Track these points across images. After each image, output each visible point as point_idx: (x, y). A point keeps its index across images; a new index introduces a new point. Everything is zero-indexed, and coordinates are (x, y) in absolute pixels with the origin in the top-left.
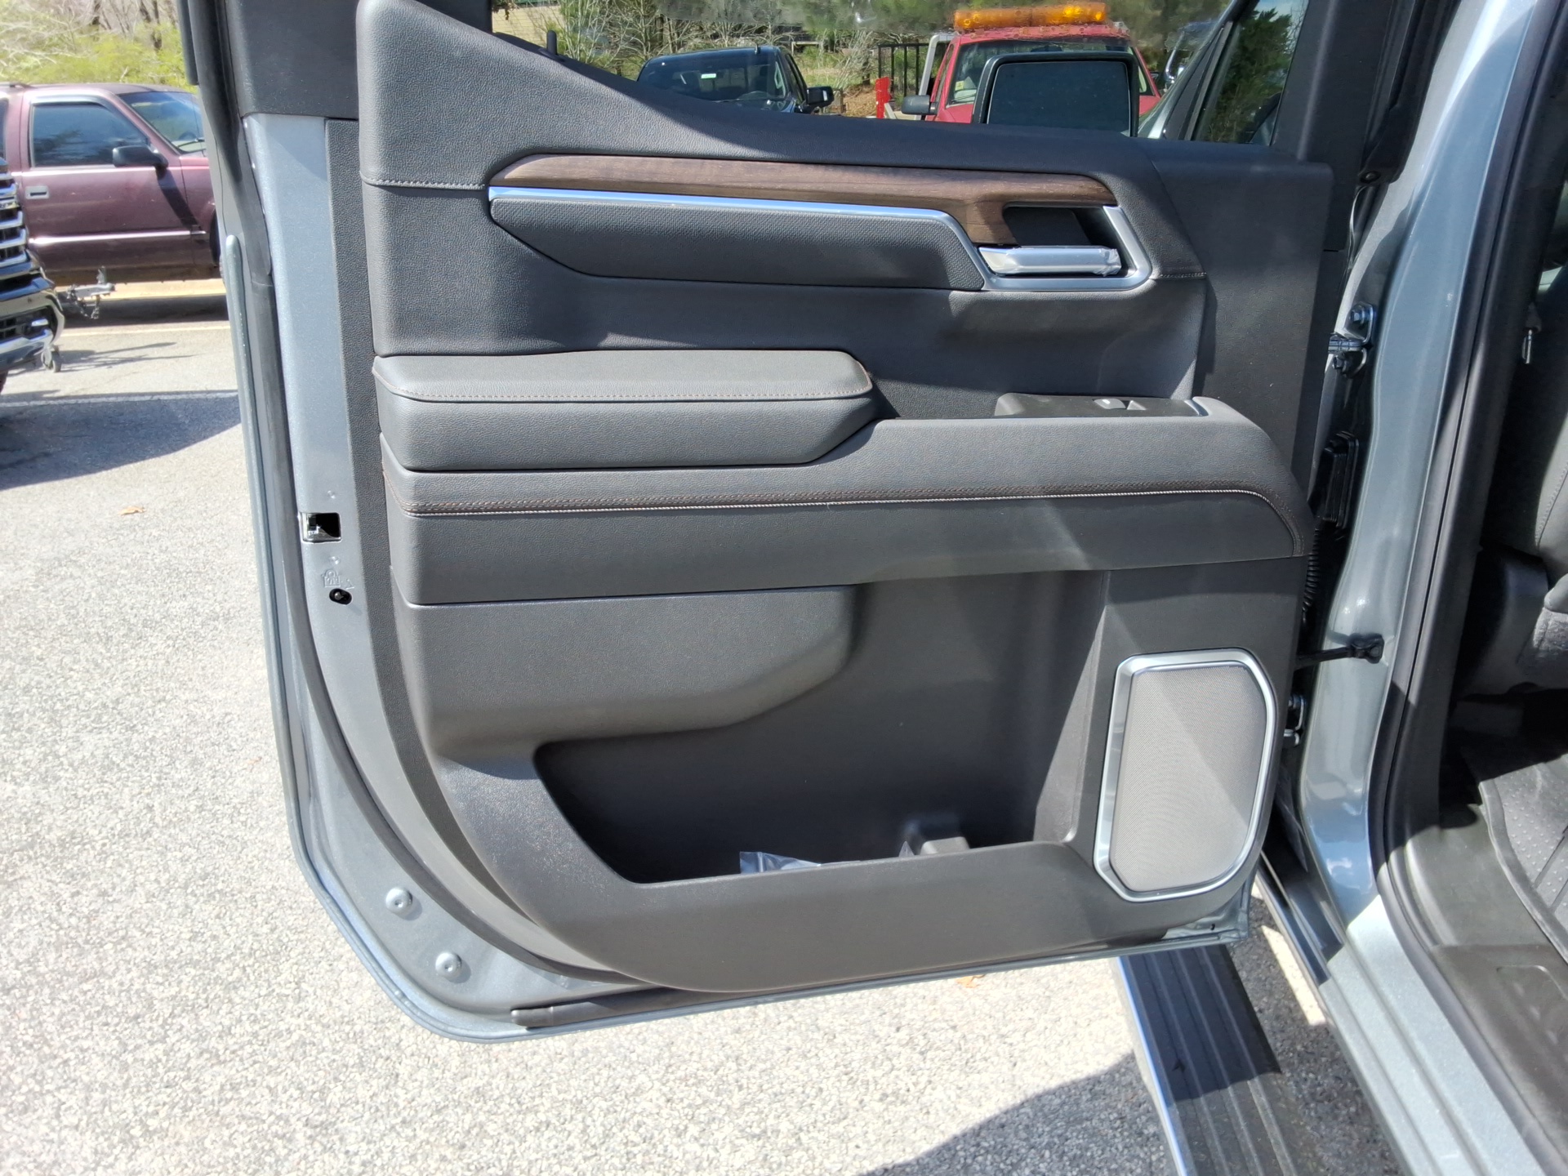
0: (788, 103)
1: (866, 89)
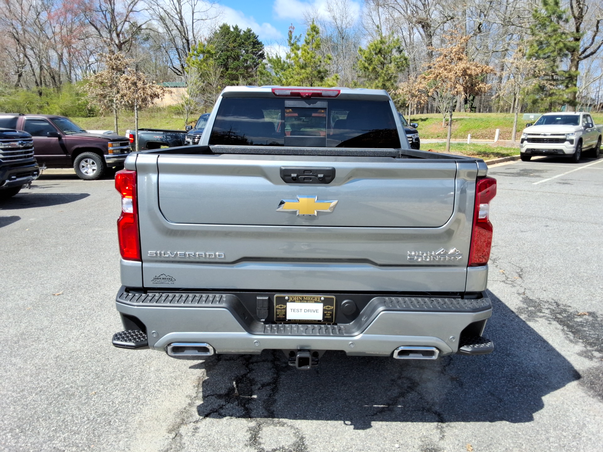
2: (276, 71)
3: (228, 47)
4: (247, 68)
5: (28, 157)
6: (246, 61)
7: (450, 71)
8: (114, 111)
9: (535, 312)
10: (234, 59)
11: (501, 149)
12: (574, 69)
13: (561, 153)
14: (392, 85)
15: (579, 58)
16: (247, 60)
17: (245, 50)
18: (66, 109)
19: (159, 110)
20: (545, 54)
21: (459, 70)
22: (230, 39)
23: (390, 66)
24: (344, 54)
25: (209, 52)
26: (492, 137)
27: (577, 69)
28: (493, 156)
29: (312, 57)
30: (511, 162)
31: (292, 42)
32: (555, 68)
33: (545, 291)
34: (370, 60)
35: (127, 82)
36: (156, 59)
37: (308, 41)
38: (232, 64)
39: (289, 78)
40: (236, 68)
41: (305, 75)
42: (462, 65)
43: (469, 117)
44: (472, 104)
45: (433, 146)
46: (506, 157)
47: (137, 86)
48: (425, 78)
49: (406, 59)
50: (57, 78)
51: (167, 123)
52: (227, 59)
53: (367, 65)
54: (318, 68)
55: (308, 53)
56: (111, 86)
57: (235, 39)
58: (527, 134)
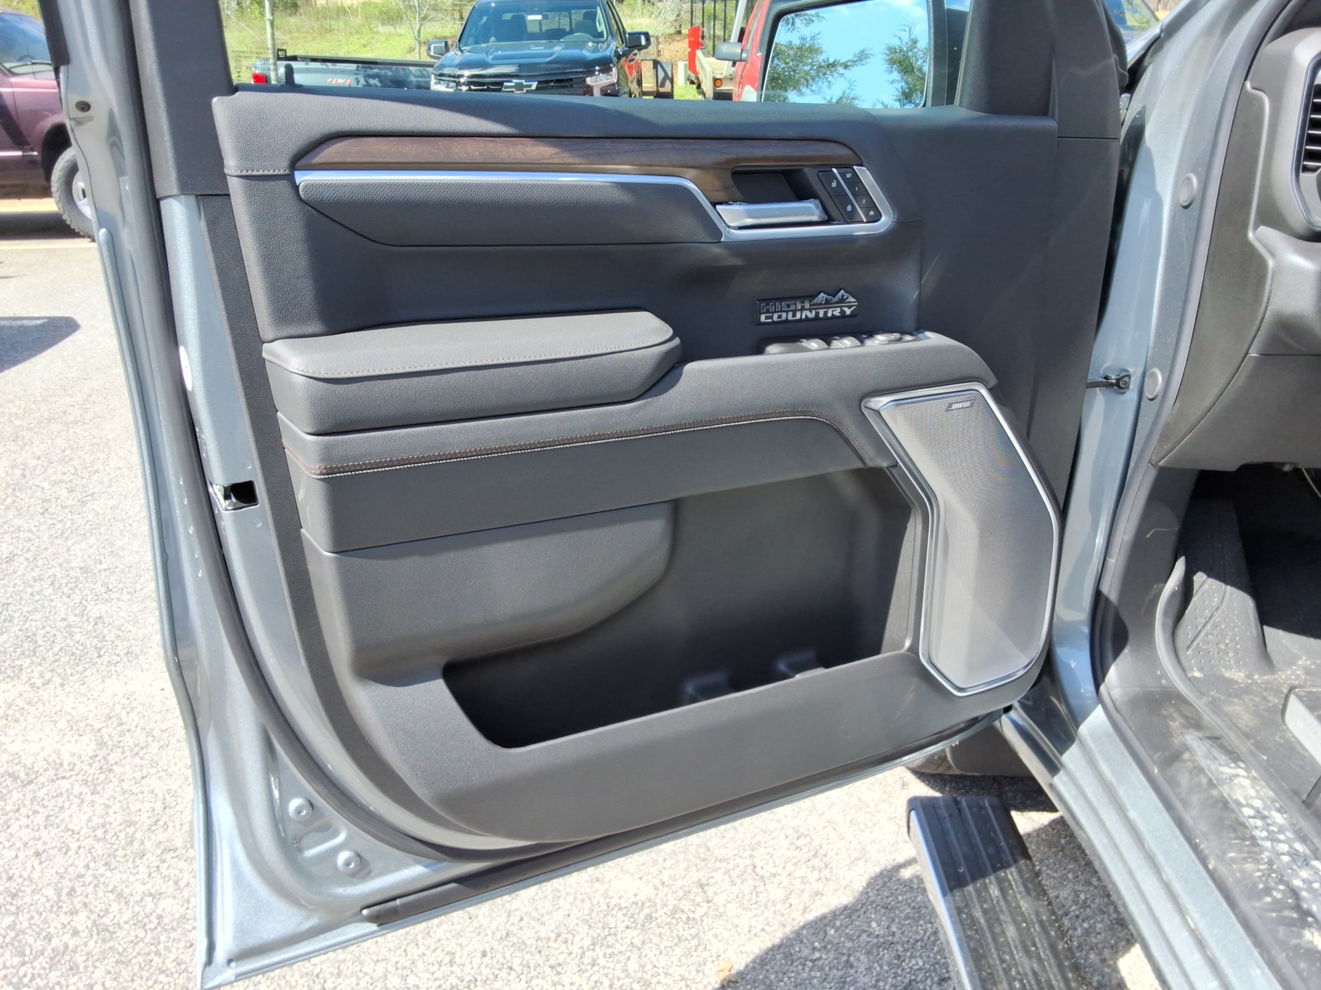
0: (609, 45)
1: (678, 38)
19: (343, 11)
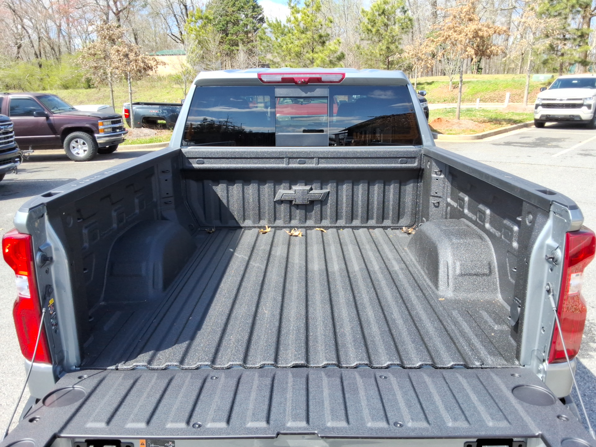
2: (276, 36)
3: (226, 11)
4: (247, 33)
5: (9, 142)
6: (245, 25)
7: (460, 33)
8: (109, 84)
9: (588, 342)
10: (234, 24)
11: (513, 115)
12: (585, 27)
13: (578, 119)
14: (397, 47)
15: (591, 14)
16: (247, 25)
17: (244, 14)
18: (66, 81)
19: (160, 79)
20: (556, 11)
21: (470, 32)
22: (228, 3)
23: (394, 27)
24: (346, 16)
25: (207, 18)
26: (501, 99)
27: (589, 26)
28: (505, 123)
29: (312, 20)
30: (525, 130)
31: (292, 5)
32: (566, 26)
33: (593, 307)
34: (373, 22)
35: (119, 54)
36: (155, 27)
37: (308, 4)
38: (231, 29)
39: (289, 43)
40: (236, 33)
41: (305, 40)
42: (472, 27)
43: (476, 80)
44: (479, 65)
45: (441, 112)
46: (519, 124)
47: (129, 59)
48: (433, 41)
49: (410, 20)
50: (56, 49)
51: (168, 93)
52: (227, 24)
53: (370, 27)
54: (320, 31)
55: (308, 16)
56: (104, 58)
57: (234, 3)
58: (541, 99)
